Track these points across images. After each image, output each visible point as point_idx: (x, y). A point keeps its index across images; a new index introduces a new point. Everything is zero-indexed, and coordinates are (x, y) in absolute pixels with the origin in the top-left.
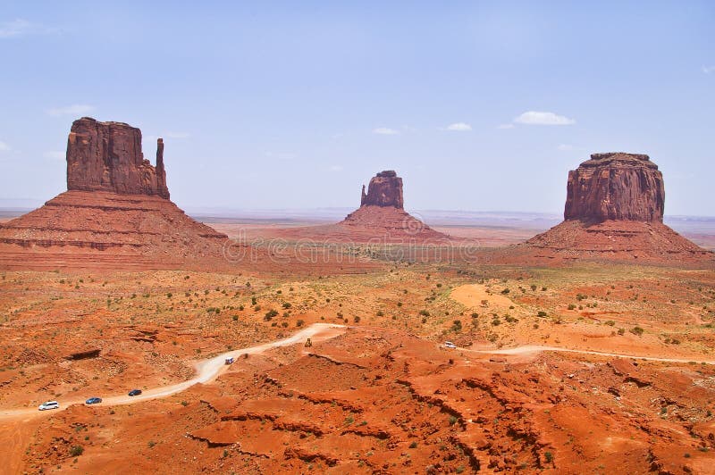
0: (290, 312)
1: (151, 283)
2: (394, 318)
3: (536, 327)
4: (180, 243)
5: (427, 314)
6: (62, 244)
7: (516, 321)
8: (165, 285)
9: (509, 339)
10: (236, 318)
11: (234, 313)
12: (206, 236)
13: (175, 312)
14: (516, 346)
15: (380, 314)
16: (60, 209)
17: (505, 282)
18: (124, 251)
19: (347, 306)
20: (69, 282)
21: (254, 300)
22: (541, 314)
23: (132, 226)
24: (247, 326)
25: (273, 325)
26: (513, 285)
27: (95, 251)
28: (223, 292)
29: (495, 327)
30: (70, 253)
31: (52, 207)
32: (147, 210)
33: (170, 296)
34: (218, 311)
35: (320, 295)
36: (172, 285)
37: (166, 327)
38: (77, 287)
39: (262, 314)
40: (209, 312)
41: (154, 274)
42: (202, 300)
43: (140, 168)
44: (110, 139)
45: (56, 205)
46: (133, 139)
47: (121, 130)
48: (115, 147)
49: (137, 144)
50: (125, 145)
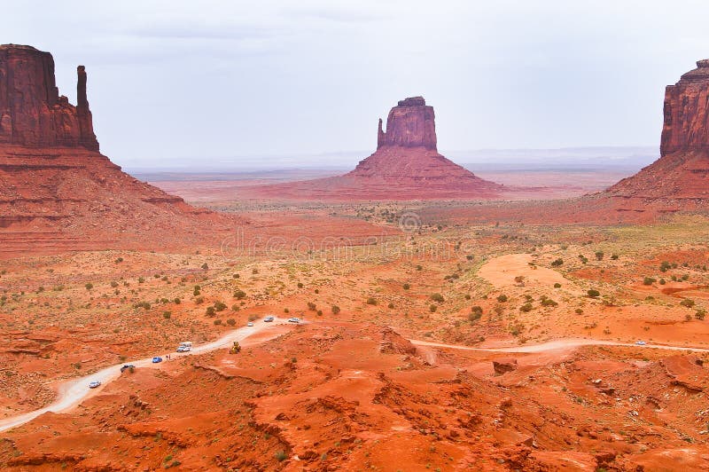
0: (242, 304)
1: (67, 271)
2: (391, 306)
3: (579, 312)
4: (116, 212)
5: (440, 299)
7: (554, 304)
8: (86, 273)
9: (540, 330)
10: (167, 316)
11: (167, 308)
12: (152, 201)
13: (94, 311)
14: (546, 341)
15: (372, 302)
17: (565, 248)
18: (35, 227)
19: (327, 292)
21: (197, 288)
22: (593, 294)
23: (46, 190)
24: (180, 326)
25: (216, 323)
26: (573, 254)
28: (165, 279)
29: (523, 315)
32: (68, 168)
33: (89, 287)
34: (147, 306)
35: (292, 277)
36: (96, 272)
37: (72, 332)
39: (203, 310)
40: (137, 307)
41: (74, 258)
42: (133, 291)
43: (54, 109)
44: (9, 69)
46: (42, 68)
47: (24, 55)
48: (17, 81)
49: (48, 74)
50: (32, 77)
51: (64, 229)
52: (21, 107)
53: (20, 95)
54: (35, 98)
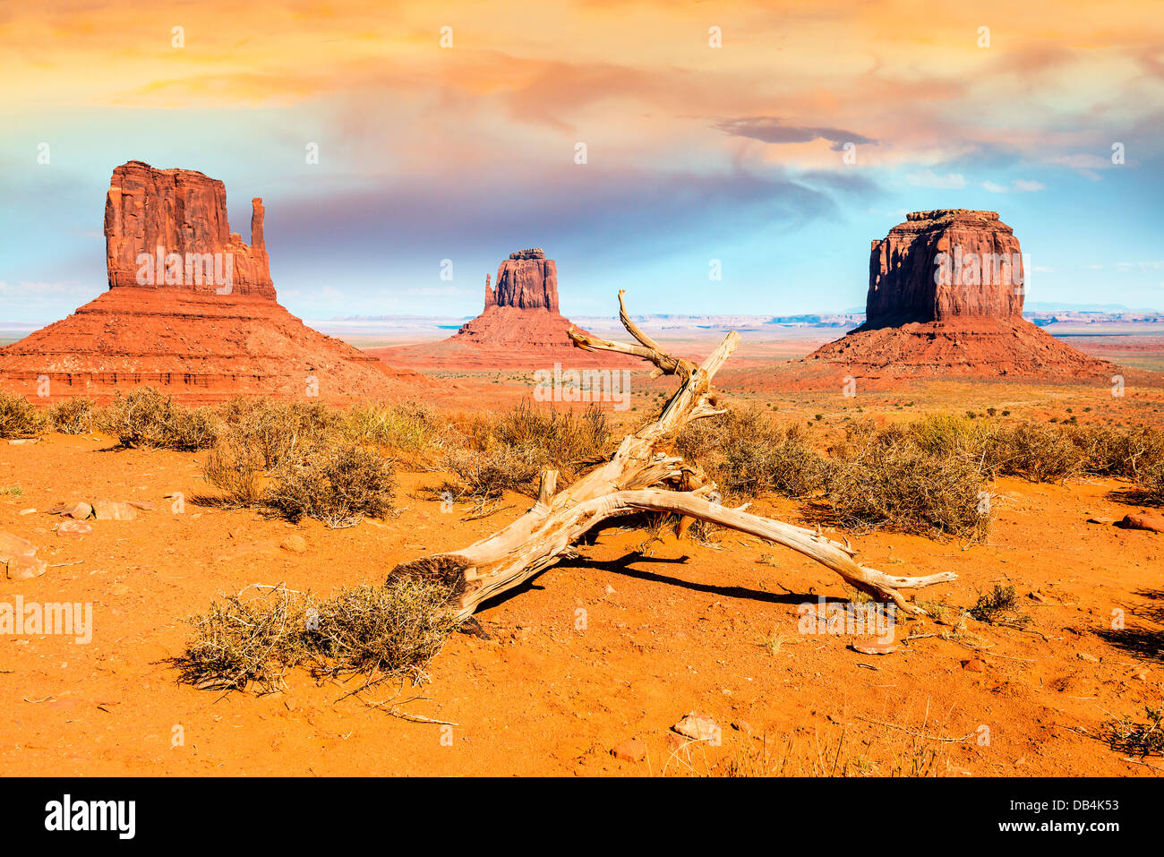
6: (135, 379)
12: (352, 360)
16: (109, 320)
23: (235, 345)
43: (226, 248)
44: (177, 199)
45: (101, 312)
46: (214, 199)
47: (196, 183)
48: (187, 213)
49: (219, 207)
50: (203, 209)
52: (192, 245)
53: (191, 230)
54: (207, 234)
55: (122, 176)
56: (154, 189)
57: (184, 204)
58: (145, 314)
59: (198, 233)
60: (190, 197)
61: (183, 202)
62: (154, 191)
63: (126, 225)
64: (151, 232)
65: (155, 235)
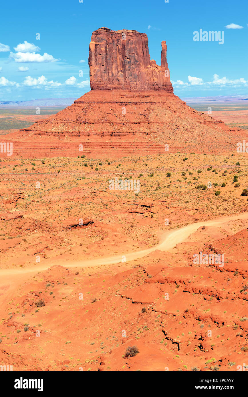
1: (155, 165)
4: (183, 130)
6: (88, 134)
10: (218, 194)
11: (217, 189)
16: (85, 106)
18: (137, 138)
20: (91, 166)
21: (235, 177)
23: (143, 117)
24: (226, 200)
27: (114, 140)
28: (214, 171)
30: (95, 141)
31: (79, 105)
32: (155, 103)
34: (204, 188)
36: (173, 166)
38: (97, 170)
39: (240, 190)
40: (198, 188)
41: (159, 157)
42: (195, 178)
43: (148, 68)
44: (123, 45)
45: (83, 102)
46: (141, 43)
47: (132, 36)
48: (126, 52)
49: (144, 47)
50: (135, 49)
51: (152, 140)
52: (129, 67)
53: (129, 60)
54: (137, 61)
55: (96, 36)
56: (111, 41)
57: (125, 47)
58: (102, 103)
59: (132, 61)
60: (128, 43)
61: (125, 46)
62: (111, 42)
63: (97, 60)
64: (109, 62)
65: (111, 63)
